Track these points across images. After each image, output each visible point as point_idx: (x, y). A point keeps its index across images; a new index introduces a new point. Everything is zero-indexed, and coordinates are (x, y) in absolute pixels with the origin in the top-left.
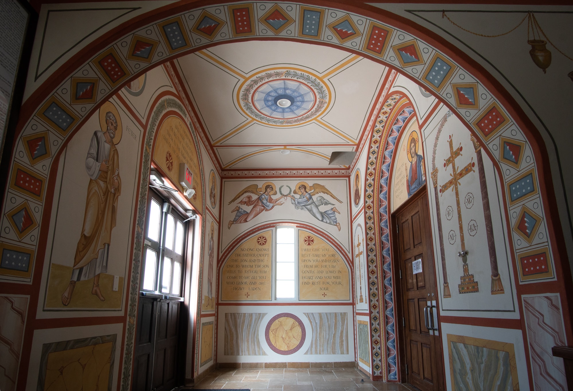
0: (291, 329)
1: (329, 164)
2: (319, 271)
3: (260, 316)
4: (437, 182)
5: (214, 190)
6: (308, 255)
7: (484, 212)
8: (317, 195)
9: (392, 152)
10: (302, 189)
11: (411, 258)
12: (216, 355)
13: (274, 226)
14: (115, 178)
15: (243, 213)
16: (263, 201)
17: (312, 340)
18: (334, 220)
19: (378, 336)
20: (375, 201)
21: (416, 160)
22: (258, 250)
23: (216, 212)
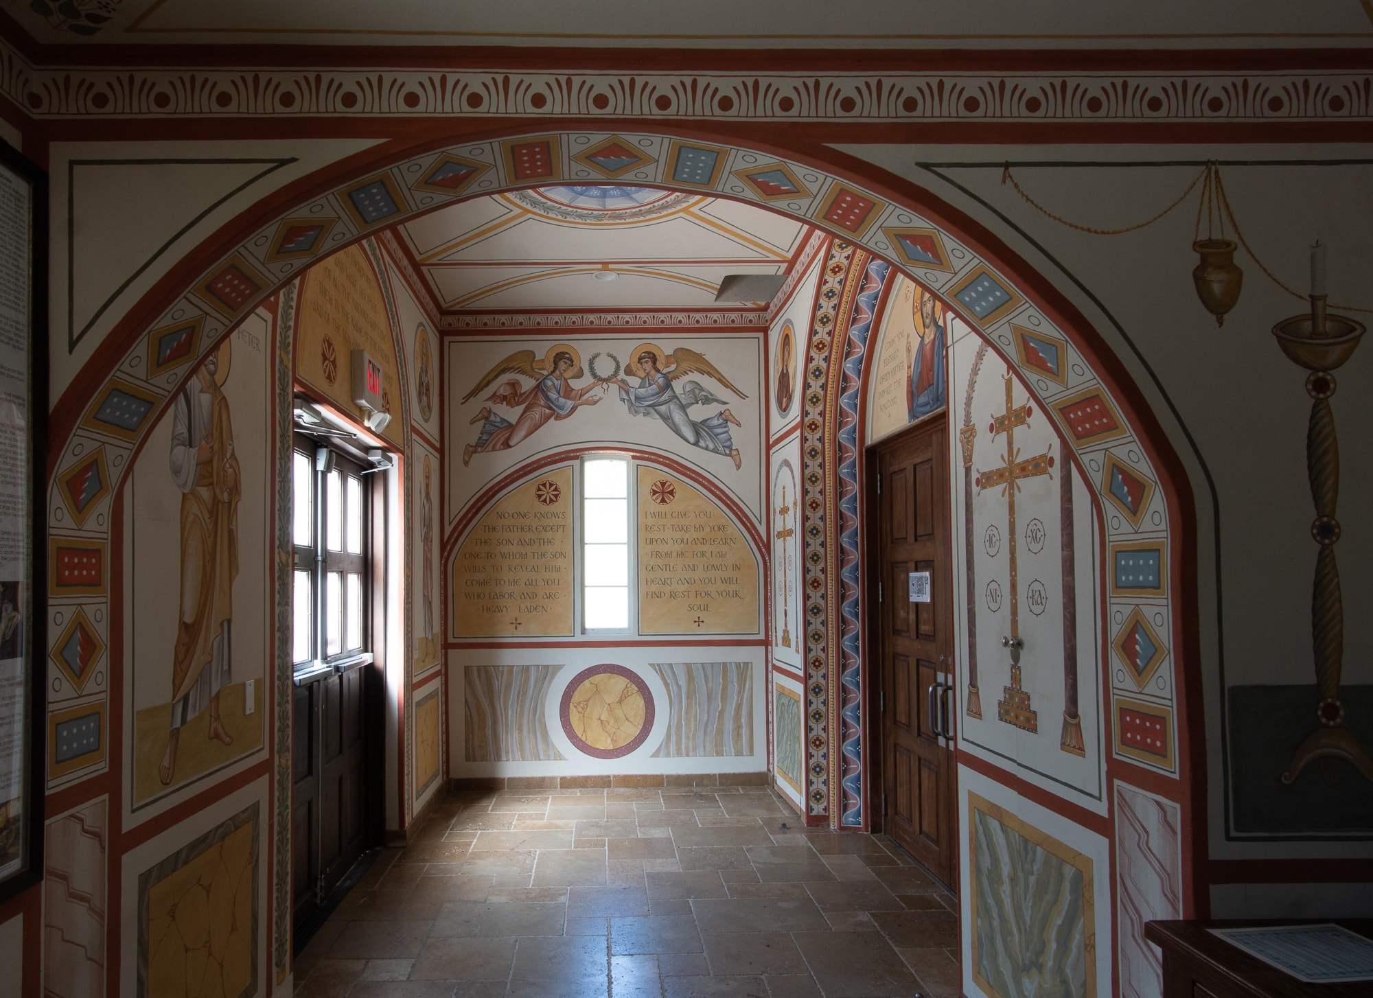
0: (620, 702)
1: (716, 300)
2: (687, 566)
3: (548, 672)
4: (971, 456)
5: (427, 373)
6: (662, 528)
7: (1063, 576)
8: (684, 379)
9: (876, 298)
10: (646, 362)
11: (906, 562)
12: (447, 762)
13: (576, 458)
14: (228, 465)
15: (499, 425)
16: (549, 394)
17: (669, 726)
18: (726, 441)
19: (823, 729)
20: (827, 412)
21: (932, 337)
22: (539, 515)
23: (431, 428)
